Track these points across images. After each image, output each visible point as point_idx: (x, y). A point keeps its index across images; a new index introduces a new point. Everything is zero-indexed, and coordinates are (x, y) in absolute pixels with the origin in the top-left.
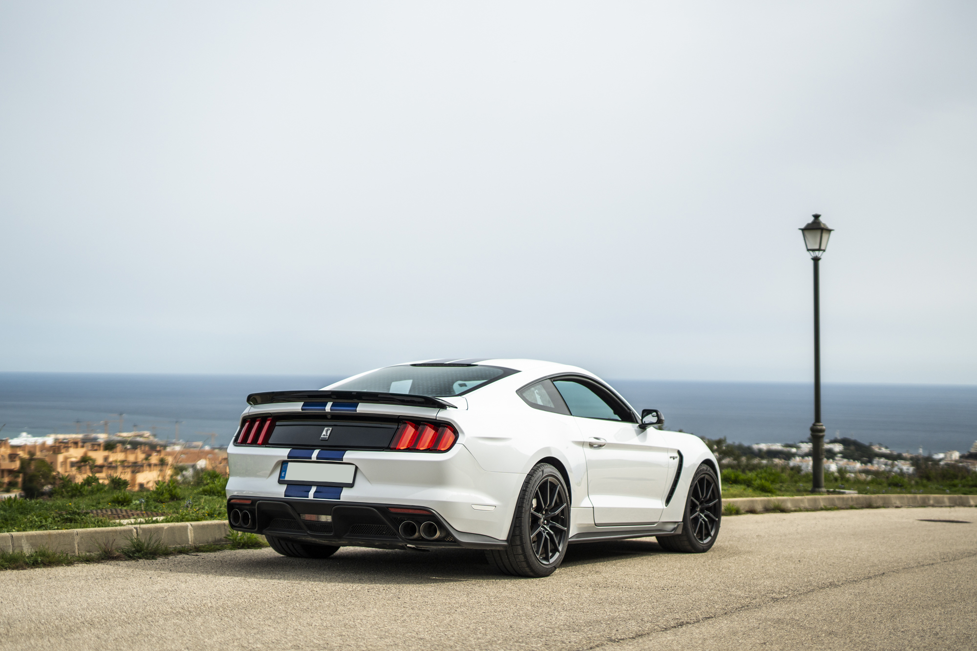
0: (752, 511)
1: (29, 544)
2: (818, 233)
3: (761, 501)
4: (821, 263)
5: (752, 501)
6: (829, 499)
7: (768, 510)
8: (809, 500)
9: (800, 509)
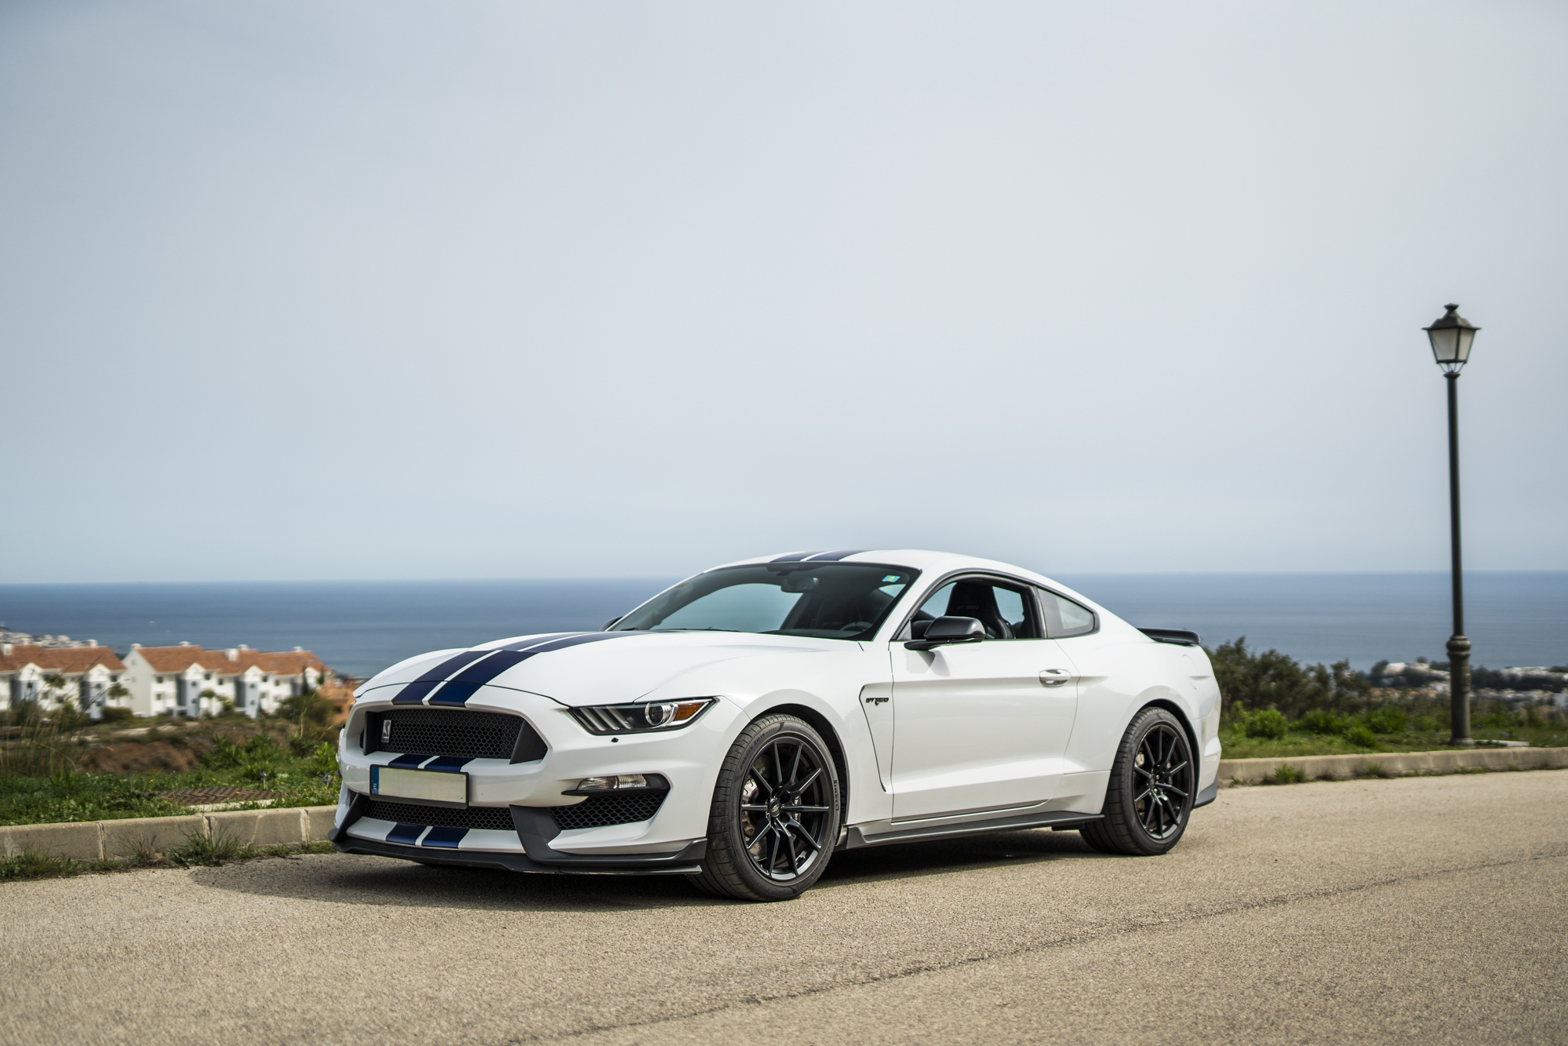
0: (1326, 777)
1: (17, 845)
2: (1454, 332)
3: (1348, 761)
4: (1459, 382)
5: (1332, 762)
6: (1472, 756)
7: (1360, 774)
8: (1435, 758)
9: (1416, 772)
